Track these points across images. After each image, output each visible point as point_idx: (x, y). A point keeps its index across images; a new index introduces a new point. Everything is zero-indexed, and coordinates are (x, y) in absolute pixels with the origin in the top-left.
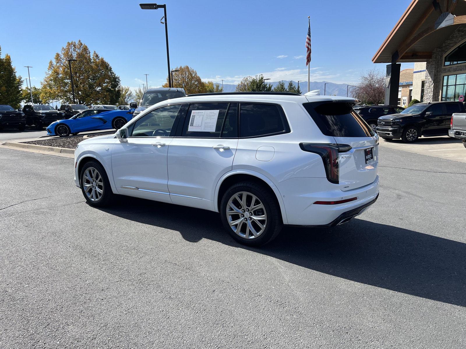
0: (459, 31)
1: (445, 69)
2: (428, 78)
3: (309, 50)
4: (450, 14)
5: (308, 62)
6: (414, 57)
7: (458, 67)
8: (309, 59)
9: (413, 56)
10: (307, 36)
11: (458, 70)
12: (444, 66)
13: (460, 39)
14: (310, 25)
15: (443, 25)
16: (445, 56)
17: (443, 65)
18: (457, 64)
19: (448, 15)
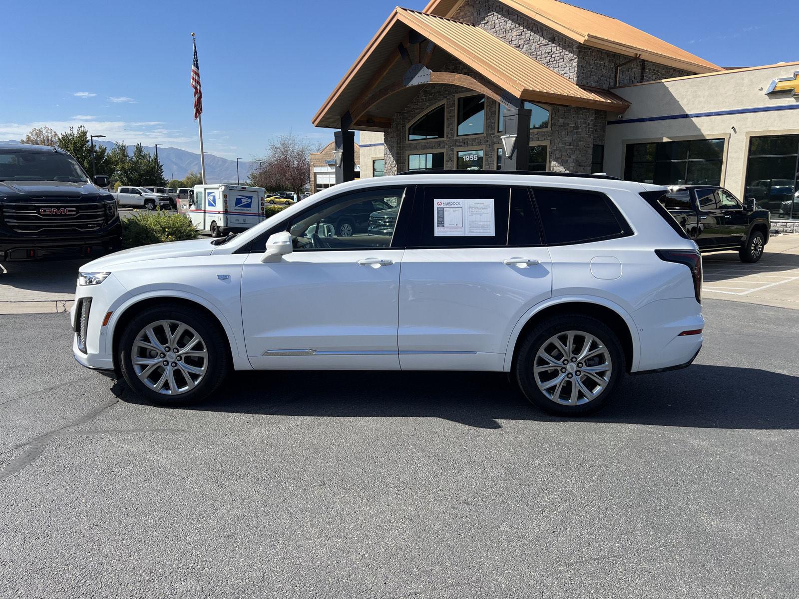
0: (425, 92)
1: (410, 146)
2: (389, 156)
3: (198, 93)
4: (425, 67)
5: (198, 114)
6: (370, 124)
7: (427, 143)
8: (199, 109)
9: (368, 121)
10: (193, 67)
11: (428, 148)
12: (409, 140)
13: (427, 104)
14: (195, 49)
15: (416, 81)
16: (408, 126)
17: (407, 140)
18: (426, 139)
19: (421, 69)
